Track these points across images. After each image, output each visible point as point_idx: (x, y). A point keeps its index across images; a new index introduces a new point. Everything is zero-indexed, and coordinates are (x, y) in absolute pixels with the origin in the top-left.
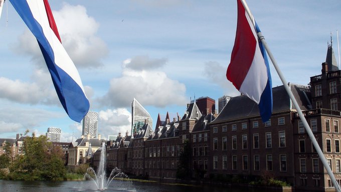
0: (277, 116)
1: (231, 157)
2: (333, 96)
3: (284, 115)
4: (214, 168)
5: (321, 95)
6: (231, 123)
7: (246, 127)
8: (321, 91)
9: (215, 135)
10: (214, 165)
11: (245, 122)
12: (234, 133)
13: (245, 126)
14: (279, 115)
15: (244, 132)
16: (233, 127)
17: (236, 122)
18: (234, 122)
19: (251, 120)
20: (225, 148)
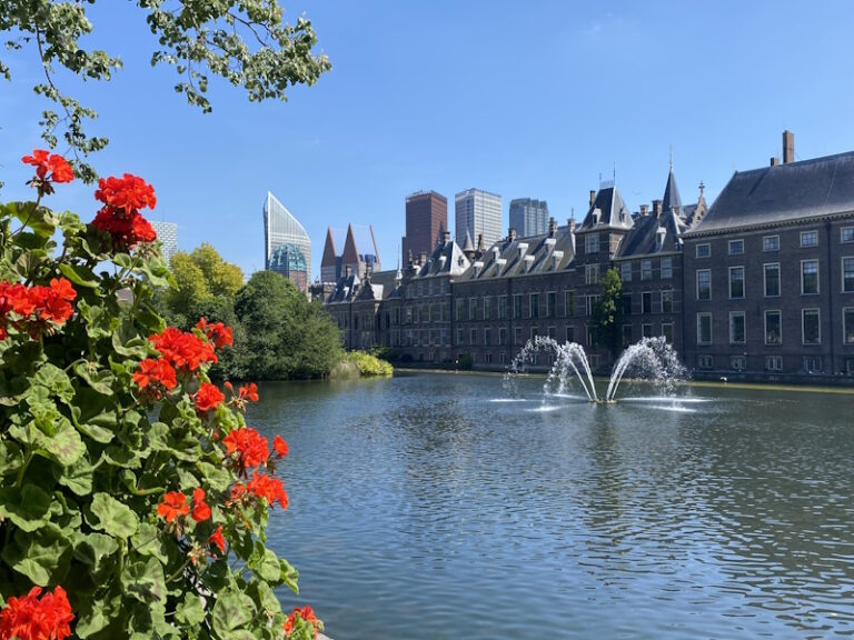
1: (759, 314)
4: (699, 341)
6: (759, 232)
7: (816, 241)
9: (703, 264)
10: (699, 335)
11: (813, 229)
12: (772, 256)
13: (810, 238)
15: (808, 252)
16: (768, 241)
17: (777, 230)
18: (768, 231)
19: (833, 223)
20: (737, 292)
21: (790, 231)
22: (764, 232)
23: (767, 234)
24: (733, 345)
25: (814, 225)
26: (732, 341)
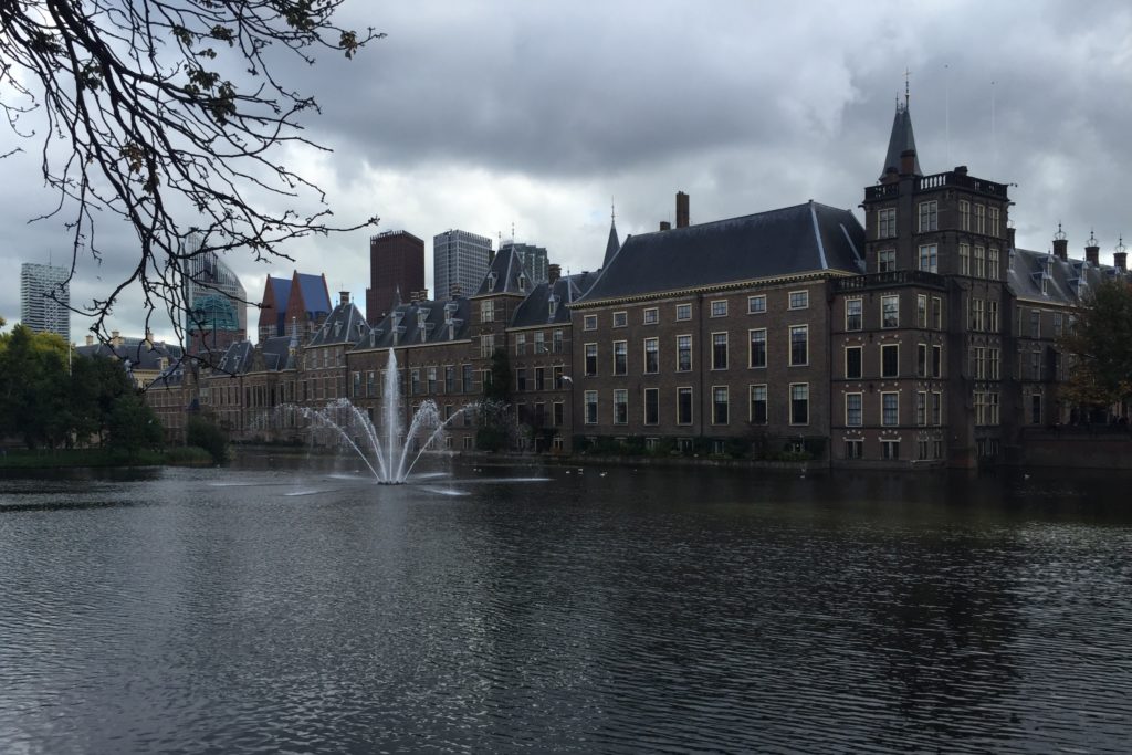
0: (787, 286)
3: (805, 283)
5: (893, 233)
6: (640, 304)
7: (690, 315)
8: (893, 224)
9: (589, 336)
10: (586, 414)
11: (687, 301)
12: (652, 330)
13: (685, 311)
14: (792, 285)
15: (682, 327)
16: (648, 313)
17: (657, 302)
18: (650, 302)
20: (621, 368)
21: (668, 303)
22: (644, 303)
23: (645, 306)
24: (616, 427)
25: (688, 298)
26: (615, 421)
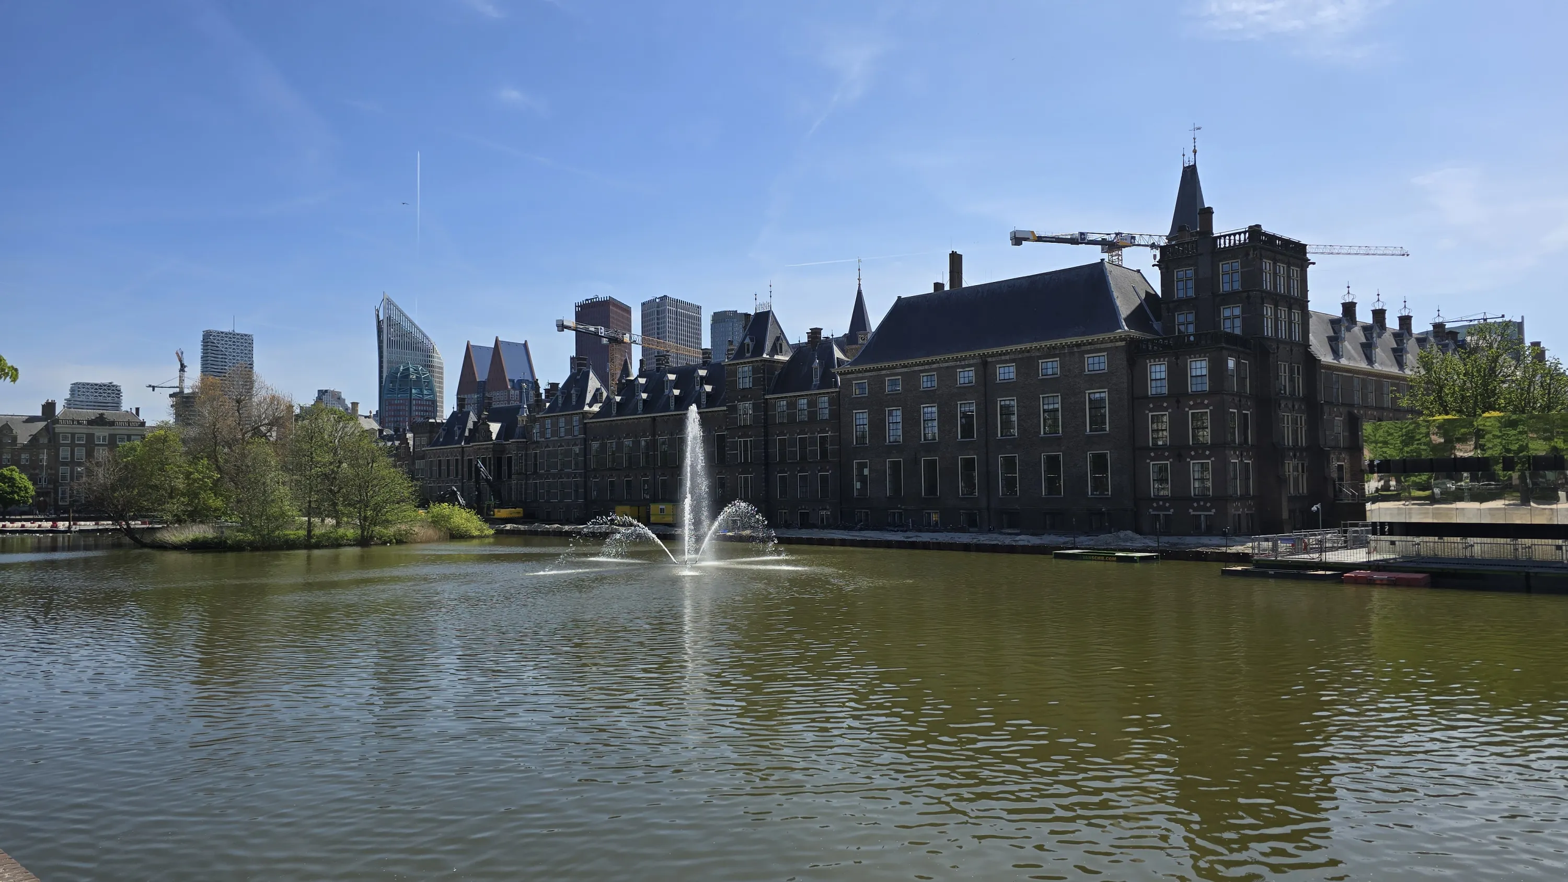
0: (1083, 348)
1: (916, 462)
2: (1229, 298)
3: (1103, 346)
4: (857, 493)
5: (1191, 293)
6: (916, 368)
7: (972, 380)
8: (1191, 284)
10: (856, 486)
11: (969, 366)
12: (929, 396)
13: (967, 376)
14: (1089, 347)
15: (964, 392)
16: (925, 379)
17: (935, 366)
18: (927, 367)
19: (989, 360)
21: (948, 368)
22: (921, 368)
23: (922, 371)
24: (890, 499)
25: (972, 362)
26: (889, 493)
